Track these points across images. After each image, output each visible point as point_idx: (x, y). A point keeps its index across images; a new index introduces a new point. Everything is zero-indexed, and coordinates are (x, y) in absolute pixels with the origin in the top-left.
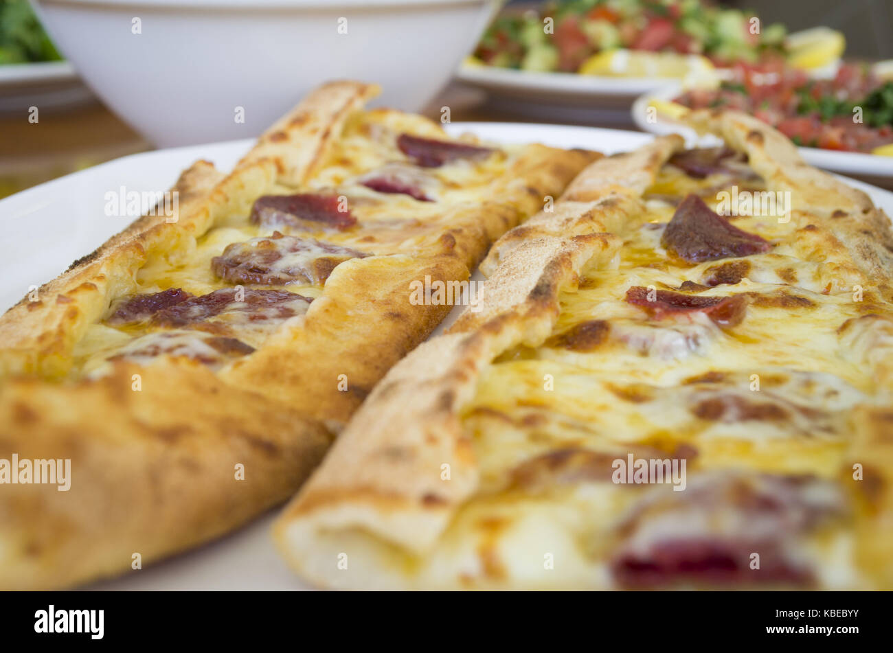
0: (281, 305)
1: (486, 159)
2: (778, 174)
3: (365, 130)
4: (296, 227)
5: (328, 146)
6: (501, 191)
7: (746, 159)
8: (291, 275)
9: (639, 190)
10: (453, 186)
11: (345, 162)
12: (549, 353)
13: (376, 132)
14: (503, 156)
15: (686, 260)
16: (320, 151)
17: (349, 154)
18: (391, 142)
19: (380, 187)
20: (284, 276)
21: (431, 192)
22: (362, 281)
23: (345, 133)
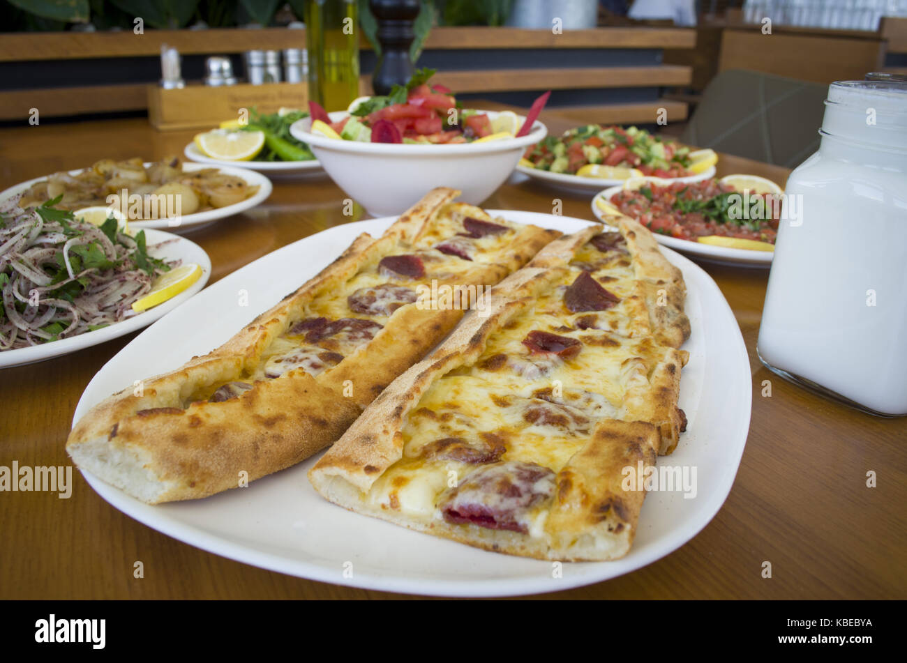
0: (364, 330)
1: (504, 233)
2: (637, 257)
3: (450, 215)
4: (395, 277)
5: (428, 225)
6: (503, 256)
7: (626, 244)
8: (378, 310)
9: (567, 260)
10: (482, 250)
11: (435, 233)
12: (475, 371)
13: (455, 215)
14: (513, 232)
15: (569, 311)
16: (423, 228)
17: (439, 228)
18: (461, 221)
19: (446, 250)
20: (375, 311)
21: (470, 254)
22: (406, 319)
23: (438, 217)
